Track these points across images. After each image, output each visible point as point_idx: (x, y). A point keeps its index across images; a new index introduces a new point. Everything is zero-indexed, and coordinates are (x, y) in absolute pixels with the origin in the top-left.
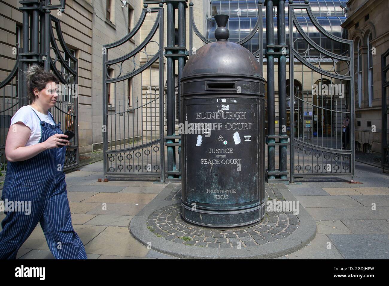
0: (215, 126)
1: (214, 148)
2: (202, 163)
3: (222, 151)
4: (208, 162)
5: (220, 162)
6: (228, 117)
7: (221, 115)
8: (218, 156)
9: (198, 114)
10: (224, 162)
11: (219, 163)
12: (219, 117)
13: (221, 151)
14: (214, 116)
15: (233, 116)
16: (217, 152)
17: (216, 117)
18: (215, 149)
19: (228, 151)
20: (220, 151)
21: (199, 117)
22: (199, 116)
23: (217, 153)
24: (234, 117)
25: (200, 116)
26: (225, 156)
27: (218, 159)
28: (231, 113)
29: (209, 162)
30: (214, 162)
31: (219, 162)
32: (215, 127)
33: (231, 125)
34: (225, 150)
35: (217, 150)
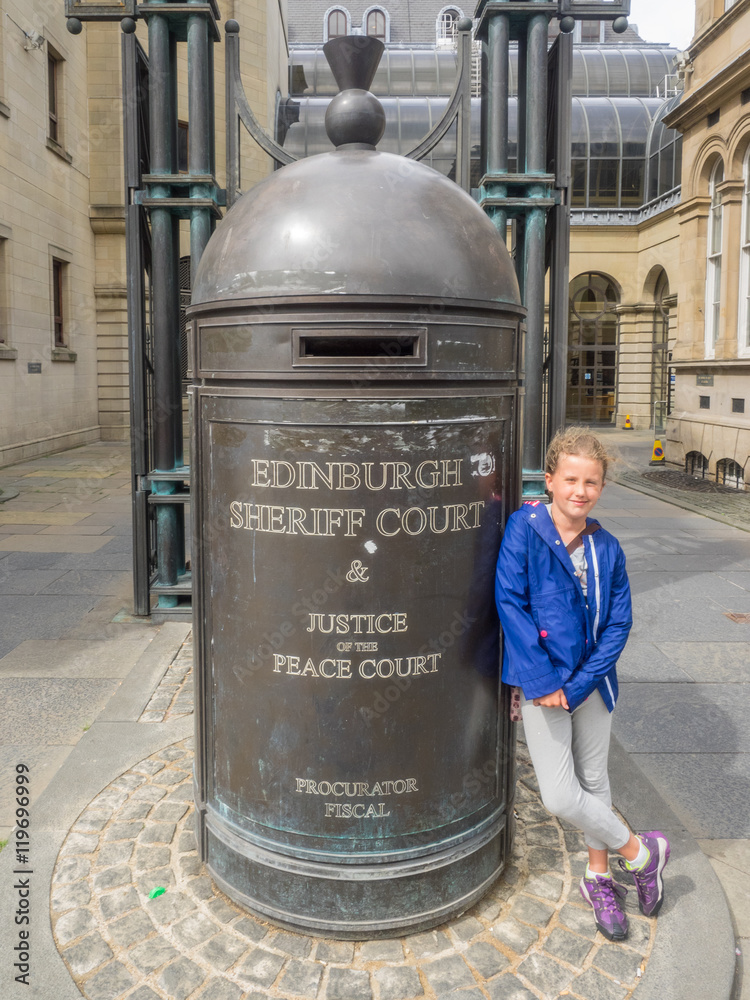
0: (332, 522)
1: (327, 613)
2: (277, 670)
3: (364, 624)
4: (302, 667)
5: (354, 668)
6: (390, 483)
7: (362, 475)
8: (347, 647)
9: (262, 467)
10: (369, 669)
11: (347, 674)
12: (349, 482)
13: (358, 626)
14: (331, 477)
15: (411, 478)
16: (342, 629)
17: (336, 484)
18: (332, 616)
19: (386, 623)
20: (352, 624)
21: (262, 479)
22: (264, 473)
23: (339, 631)
24: (414, 483)
25: (270, 475)
26: (374, 646)
27: (345, 656)
28: (402, 464)
29: (306, 669)
30: (329, 668)
31: (348, 669)
32: (334, 526)
33: (402, 513)
34: (374, 619)
35: (343, 619)
